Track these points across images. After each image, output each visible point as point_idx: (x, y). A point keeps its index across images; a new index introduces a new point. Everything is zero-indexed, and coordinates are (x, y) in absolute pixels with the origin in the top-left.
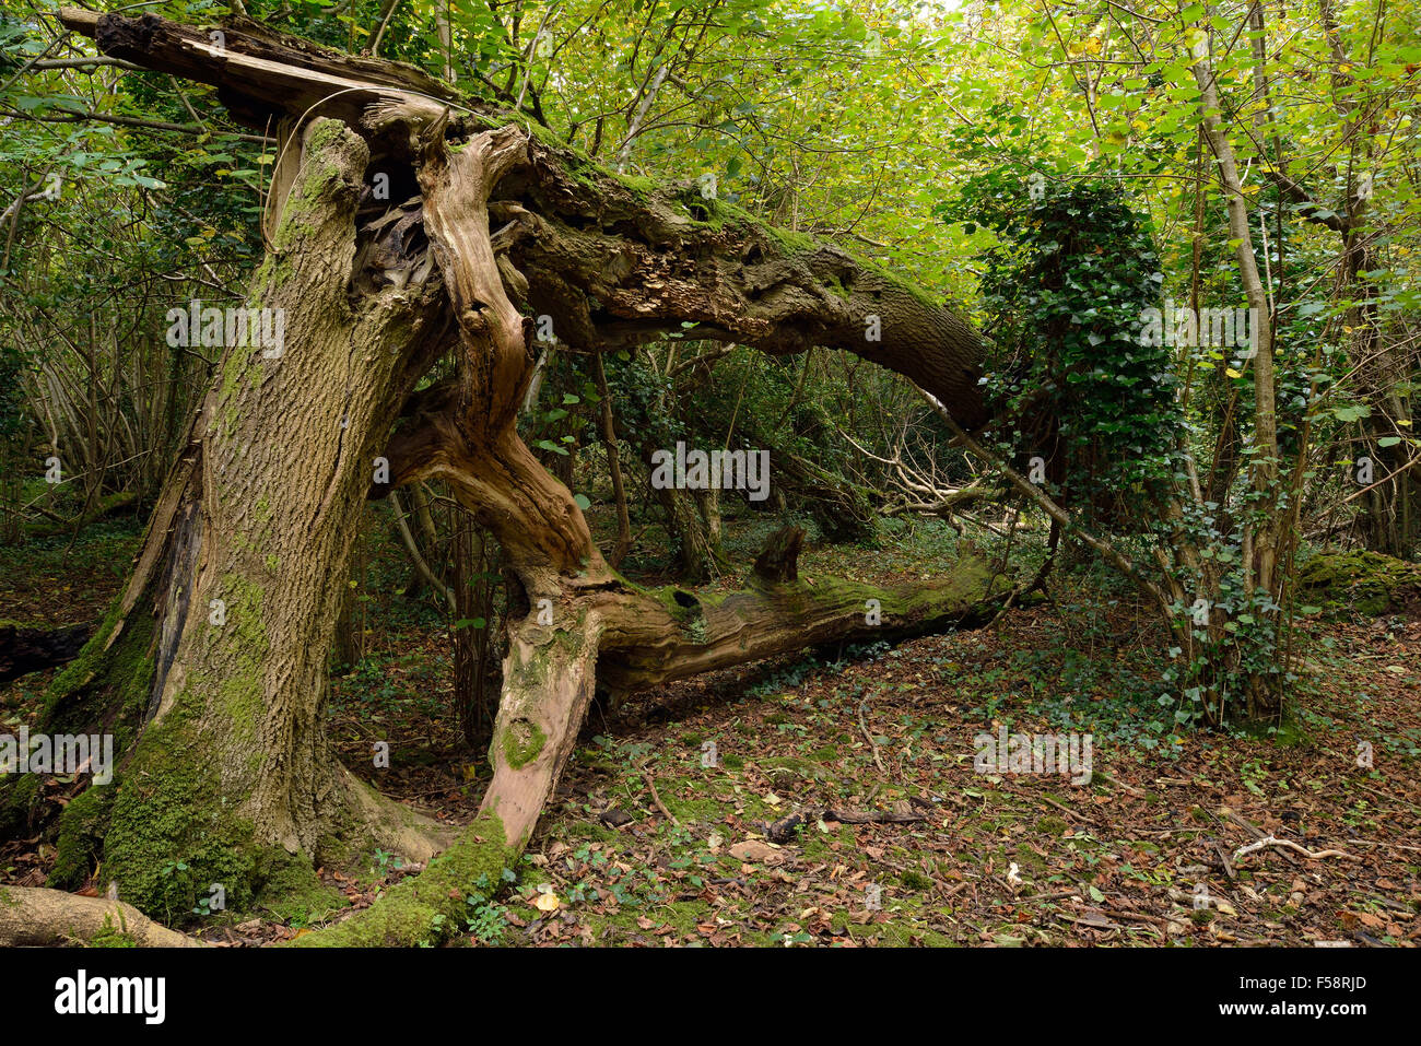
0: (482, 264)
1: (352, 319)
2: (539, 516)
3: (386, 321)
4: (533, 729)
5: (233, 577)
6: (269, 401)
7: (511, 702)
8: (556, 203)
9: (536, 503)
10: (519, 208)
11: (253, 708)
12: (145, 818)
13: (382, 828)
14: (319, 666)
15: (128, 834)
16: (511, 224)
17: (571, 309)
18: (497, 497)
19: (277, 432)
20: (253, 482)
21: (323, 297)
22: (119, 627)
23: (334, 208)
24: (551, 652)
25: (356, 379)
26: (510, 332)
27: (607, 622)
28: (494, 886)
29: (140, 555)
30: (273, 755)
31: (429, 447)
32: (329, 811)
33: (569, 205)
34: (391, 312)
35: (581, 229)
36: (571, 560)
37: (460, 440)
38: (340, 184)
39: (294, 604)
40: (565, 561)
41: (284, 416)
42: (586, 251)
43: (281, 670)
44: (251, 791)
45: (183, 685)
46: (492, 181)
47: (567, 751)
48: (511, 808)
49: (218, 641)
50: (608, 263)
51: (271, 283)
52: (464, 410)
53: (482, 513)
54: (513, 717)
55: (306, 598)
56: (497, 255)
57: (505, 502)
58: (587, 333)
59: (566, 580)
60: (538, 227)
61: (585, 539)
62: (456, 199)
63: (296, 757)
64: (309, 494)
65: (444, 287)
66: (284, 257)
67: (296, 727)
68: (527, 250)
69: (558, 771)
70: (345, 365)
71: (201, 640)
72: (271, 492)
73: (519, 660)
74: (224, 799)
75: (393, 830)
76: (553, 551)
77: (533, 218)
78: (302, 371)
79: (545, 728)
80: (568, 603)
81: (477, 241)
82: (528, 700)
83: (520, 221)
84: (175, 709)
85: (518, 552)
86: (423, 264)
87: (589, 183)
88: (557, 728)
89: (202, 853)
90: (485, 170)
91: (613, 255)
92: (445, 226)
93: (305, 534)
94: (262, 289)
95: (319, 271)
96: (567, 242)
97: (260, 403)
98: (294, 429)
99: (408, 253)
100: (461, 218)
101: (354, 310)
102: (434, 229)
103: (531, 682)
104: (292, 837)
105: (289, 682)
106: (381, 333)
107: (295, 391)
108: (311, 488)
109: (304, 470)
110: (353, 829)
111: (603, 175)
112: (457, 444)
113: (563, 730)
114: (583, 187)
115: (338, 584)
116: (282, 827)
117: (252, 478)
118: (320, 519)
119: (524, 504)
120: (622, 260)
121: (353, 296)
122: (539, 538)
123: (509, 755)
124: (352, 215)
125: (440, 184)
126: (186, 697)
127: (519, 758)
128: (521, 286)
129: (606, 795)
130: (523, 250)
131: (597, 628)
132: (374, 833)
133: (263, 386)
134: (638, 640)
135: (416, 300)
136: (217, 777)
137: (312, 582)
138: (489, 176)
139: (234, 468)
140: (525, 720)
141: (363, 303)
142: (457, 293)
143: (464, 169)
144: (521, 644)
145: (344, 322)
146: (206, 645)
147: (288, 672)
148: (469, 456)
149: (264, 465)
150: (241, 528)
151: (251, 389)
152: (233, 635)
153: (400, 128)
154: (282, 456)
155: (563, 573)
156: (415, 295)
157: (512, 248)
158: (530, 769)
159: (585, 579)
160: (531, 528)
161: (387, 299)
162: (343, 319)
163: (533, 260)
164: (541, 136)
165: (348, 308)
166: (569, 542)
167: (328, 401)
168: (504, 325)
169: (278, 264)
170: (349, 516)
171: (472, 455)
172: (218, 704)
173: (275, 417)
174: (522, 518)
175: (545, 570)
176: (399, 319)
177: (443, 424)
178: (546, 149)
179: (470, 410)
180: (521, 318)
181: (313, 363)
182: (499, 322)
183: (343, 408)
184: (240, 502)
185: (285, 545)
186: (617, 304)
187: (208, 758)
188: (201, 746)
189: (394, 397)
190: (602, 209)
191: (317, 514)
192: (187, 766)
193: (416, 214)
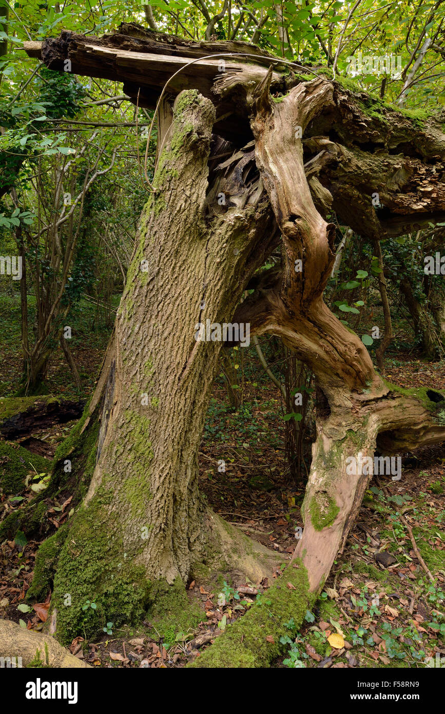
0: (297, 186)
1: (207, 234)
2: (337, 356)
3: (230, 233)
4: (331, 501)
5: (130, 412)
6: (152, 295)
7: (316, 479)
8: (354, 135)
9: (336, 349)
10: (326, 141)
11: (144, 496)
12: (75, 569)
13: (232, 555)
14: (189, 463)
15: (64, 580)
16: (320, 154)
17: (363, 211)
18: (309, 344)
19: (157, 316)
20: (143, 349)
21: (185, 220)
22: (88, 421)
23: (191, 155)
24: (344, 445)
25: (210, 275)
26: (318, 236)
27: (383, 420)
28: (299, 624)
29: (98, 379)
30: (157, 525)
31: (263, 314)
32: (197, 547)
33: (363, 135)
34: (234, 226)
35: (372, 152)
36: (359, 382)
37: (284, 309)
38: (195, 136)
39: (169, 429)
40: (355, 383)
41: (162, 304)
42: (376, 169)
43: (162, 471)
44: (143, 548)
45: (100, 482)
46: (305, 121)
47: (353, 517)
48: (313, 561)
49: (121, 454)
50: (392, 176)
51: (152, 213)
52: (286, 290)
53: (300, 353)
54: (317, 490)
55: (178, 423)
56: (309, 178)
57: (314, 347)
58: (375, 228)
59: (355, 396)
60: (340, 154)
61: (370, 370)
62: (278, 138)
63: (176, 518)
64: (178, 355)
65: (270, 206)
66: (159, 194)
67: (175, 500)
68: (332, 171)
69: (347, 531)
70: (203, 266)
71: (111, 453)
72: (154, 356)
73: (322, 449)
74: (125, 555)
75: (239, 557)
76: (347, 377)
77: (336, 147)
78: (173, 272)
79: (339, 502)
80: (357, 412)
81: (293, 168)
82: (328, 478)
83: (327, 150)
84: (95, 498)
85: (324, 377)
86: (256, 190)
87: (380, 116)
88: (346, 501)
89: (111, 589)
90: (300, 112)
91: (396, 169)
92: (270, 159)
93: (176, 382)
94: (147, 218)
95: (182, 202)
96: (361, 162)
97: (146, 296)
98: (168, 313)
99: (246, 183)
100: (282, 152)
101: (209, 227)
102: (262, 163)
103: (330, 465)
104: (173, 568)
105: (168, 477)
106: (227, 241)
107: (169, 286)
108: (180, 352)
109: (175, 340)
110: (213, 558)
111: (390, 110)
112: (282, 312)
113: (351, 503)
114: (375, 120)
115: (201, 411)
116: (166, 564)
117: (142, 347)
118: (186, 372)
119: (328, 349)
120: (402, 173)
121: (209, 217)
122: (338, 370)
123: (314, 520)
124: (205, 159)
125: (267, 128)
126: (101, 491)
127: (320, 523)
128: (327, 199)
129: (379, 536)
130: (329, 172)
131: (376, 426)
132: (227, 559)
133: (148, 284)
134: (402, 425)
135: (251, 216)
136: (120, 541)
137: (182, 413)
138: (303, 117)
139: (131, 340)
140: (325, 492)
141: (215, 221)
142: (279, 209)
143: (284, 114)
144: (324, 437)
145: (202, 236)
146: (114, 456)
147: (167, 471)
148: (290, 319)
149: (149, 338)
150: (135, 380)
151: (141, 287)
152: (130, 450)
153: (240, 90)
154: (160, 331)
155: (353, 391)
156: (250, 213)
157: (322, 171)
158: (327, 531)
159: (368, 395)
160: (332, 363)
161: (230, 217)
162: (200, 234)
163: (336, 179)
164: (343, 83)
165: (204, 226)
166: (358, 372)
167: (191, 292)
168: (313, 231)
169: (156, 199)
170: (207, 366)
171: (292, 318)
172: (121, 495)
173: (156, 305)
174: (326, 357)
175: (341, 390)
176: (239, 231)
177: (273, 298)
178: (348, 93)
179: (290, 290)
180: (326, 224)
181: (180, 267)
182: (309, 229)
183: (201, 296)
184: (134, 363)
185: (163, 391)
186: (397, 205)
187: (115, 529)
188: (110, 523)
189: (237, 285)
190: (389, 136)
191: (184, 368)
192: (101, 535)
193: (252, 154)
